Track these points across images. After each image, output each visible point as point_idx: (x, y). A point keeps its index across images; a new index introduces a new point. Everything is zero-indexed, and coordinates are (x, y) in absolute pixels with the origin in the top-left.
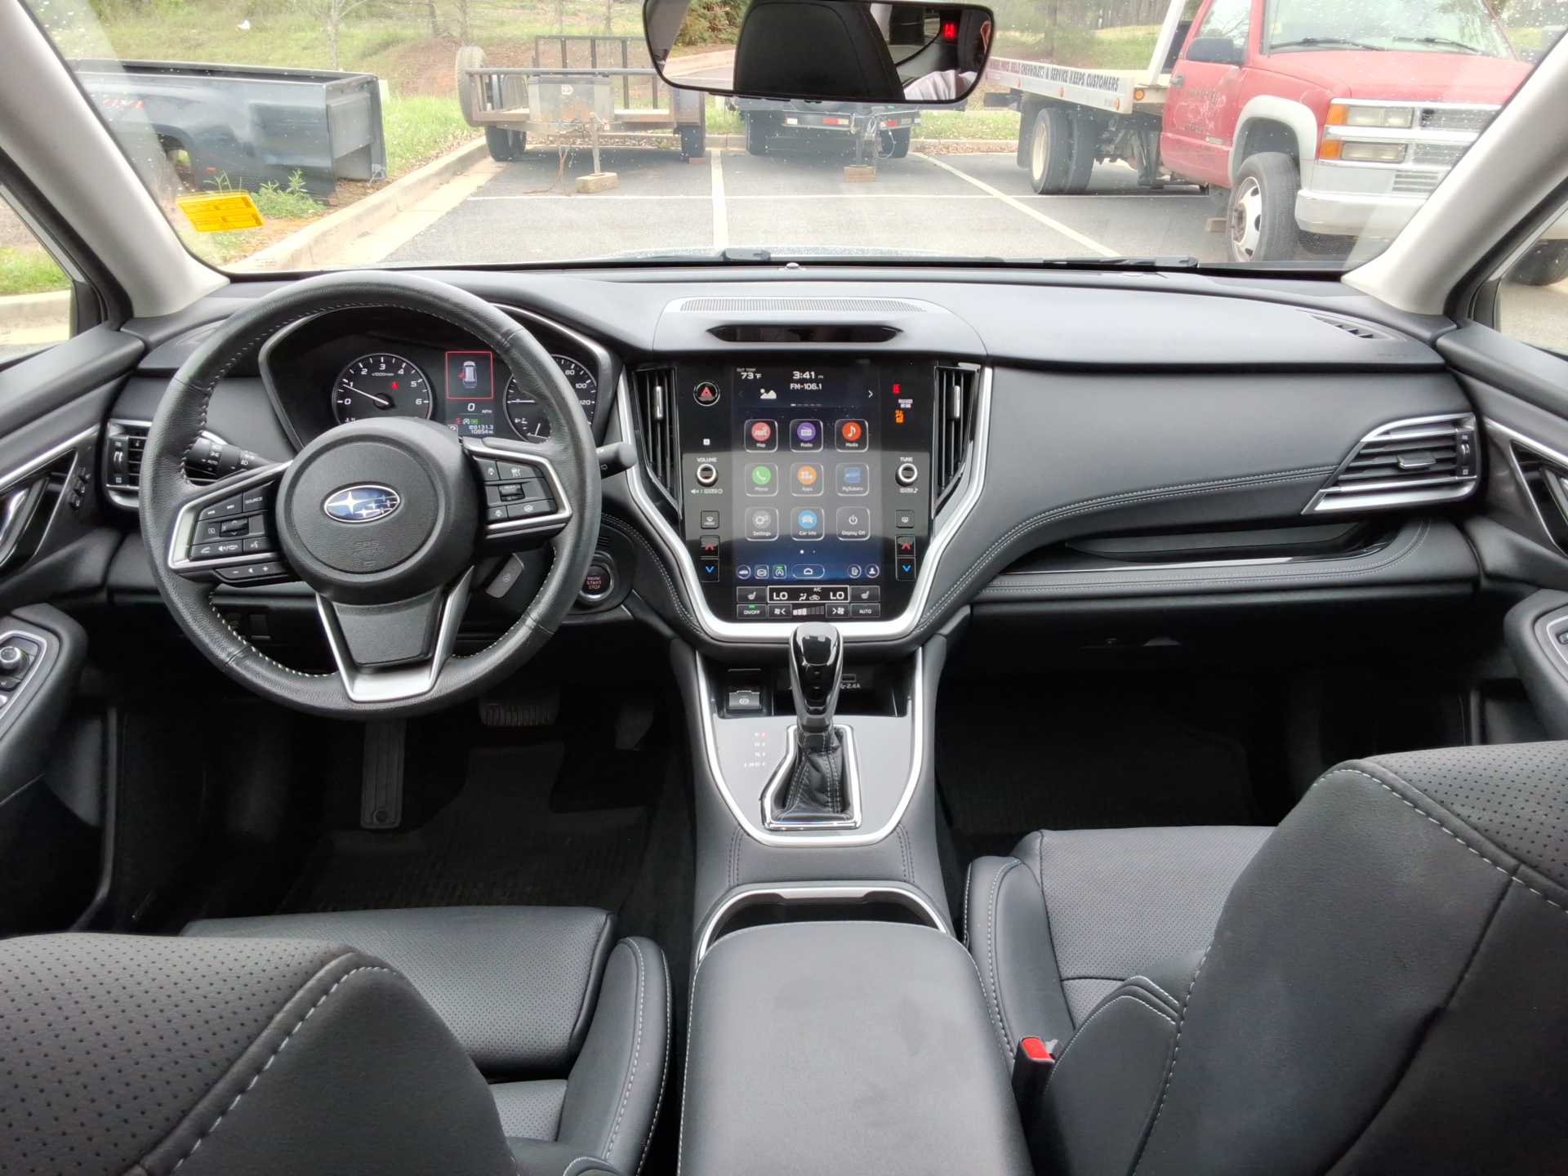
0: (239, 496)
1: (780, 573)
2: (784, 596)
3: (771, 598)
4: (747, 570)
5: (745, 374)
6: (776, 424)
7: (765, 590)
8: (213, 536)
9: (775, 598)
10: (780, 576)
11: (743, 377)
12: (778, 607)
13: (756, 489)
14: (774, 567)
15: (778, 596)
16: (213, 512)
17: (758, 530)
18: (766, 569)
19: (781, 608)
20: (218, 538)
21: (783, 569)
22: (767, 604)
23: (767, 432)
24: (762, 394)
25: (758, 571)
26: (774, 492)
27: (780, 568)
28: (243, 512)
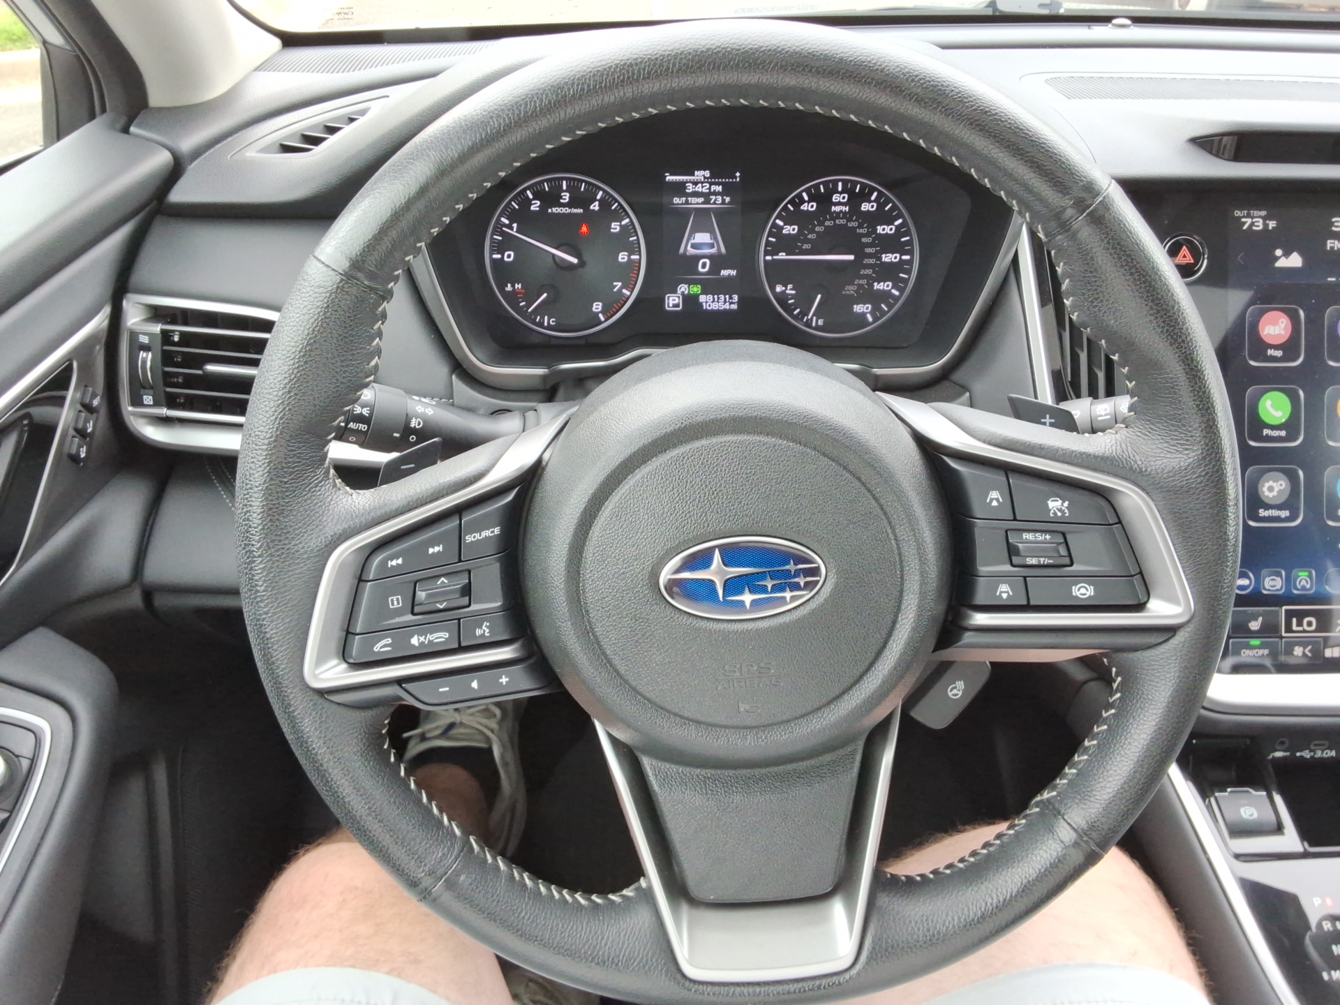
0: (453, 523)
1: (1303, 583)
2: (1310, 624)
3: (1289, 629)
4: (1249, 578)
5: (1249, 221)
6: (1302, 313)
7: (1277, 614)
8: (399, 613)
9: (1295, 628)
10: (1304, 588)
11: (1245, 228)
12: (1299, 644)
13: (1266, 432)
14: (1294, 572)
15: (1300, 624)
16: (400, 561)
17: (1268, 507)
18: (1279, 575)
19: (1304, 645)
20: (410, 617)
21: (1310, 576)
22: (1282, 637)
23: (1285, 329)
24: (1277, 259)
25: (1267, 580)
26: (1295, 439)
27: (1303, 574)
28: (460, 561)
